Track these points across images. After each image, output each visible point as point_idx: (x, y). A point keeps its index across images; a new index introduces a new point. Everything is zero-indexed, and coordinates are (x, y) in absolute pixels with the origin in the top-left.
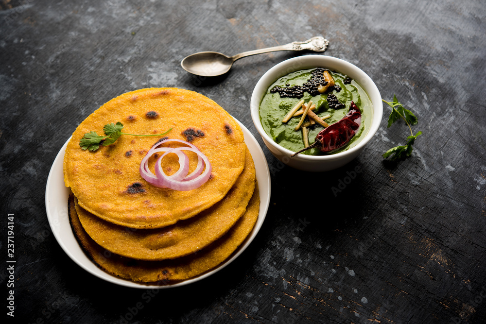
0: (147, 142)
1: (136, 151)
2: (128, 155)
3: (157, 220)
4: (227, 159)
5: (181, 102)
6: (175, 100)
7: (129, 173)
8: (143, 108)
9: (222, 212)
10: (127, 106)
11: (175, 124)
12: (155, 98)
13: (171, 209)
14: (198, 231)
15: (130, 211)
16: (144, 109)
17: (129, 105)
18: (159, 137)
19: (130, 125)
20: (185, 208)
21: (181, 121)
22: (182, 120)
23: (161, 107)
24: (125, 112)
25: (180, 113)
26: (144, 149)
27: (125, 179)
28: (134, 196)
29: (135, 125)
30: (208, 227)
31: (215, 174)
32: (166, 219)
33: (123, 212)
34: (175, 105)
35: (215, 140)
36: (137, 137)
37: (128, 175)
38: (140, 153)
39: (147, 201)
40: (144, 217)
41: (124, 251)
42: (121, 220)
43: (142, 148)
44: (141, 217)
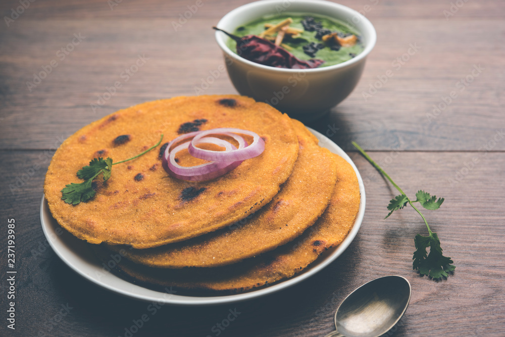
1: (145, 171)
2: (140, 177)
3: (256, 196)
7: (163, 189)
16: (106, 141)
20: (274, 171)
28: (199, 199)
29: (113, 156)
34: (139, 121)
35: (224, 117)
37: (164, 191)
38: (153, 169)
39: (221, 193)
40: (239, 203)
41: (251, 249)
42: (213, 222)
43: (147, 166)
44: (235, 205)
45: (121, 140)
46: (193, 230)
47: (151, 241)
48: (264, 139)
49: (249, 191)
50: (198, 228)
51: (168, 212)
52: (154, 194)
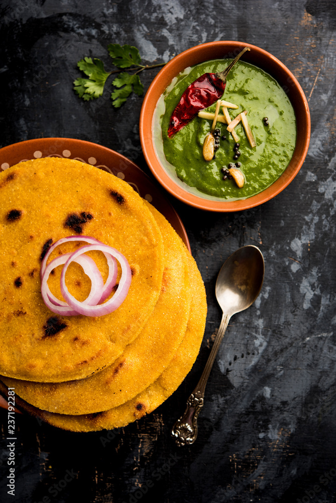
0: (30, 256)
1: (24, 275)
2: (18, 283)
5: (39, 180)
7: (34, 309)
11: (49, 217)
23: (19, 199)
25: (46, 197)
28: (58, 337)
31: (135, 266)
32: (112, 353)
37: (34, 312)
38: (31, 274)
39: (76, 339)
40: (86, 362)
41: (86, 409)
42: (61, 375)
43: (28, 268)
44: (82, 363)
46: (45, 376)
47: (12, 373)
48: (133, 272)
49: (98, 348)
50: (49, 377)
51: (31, 343)
52: (25, 313)
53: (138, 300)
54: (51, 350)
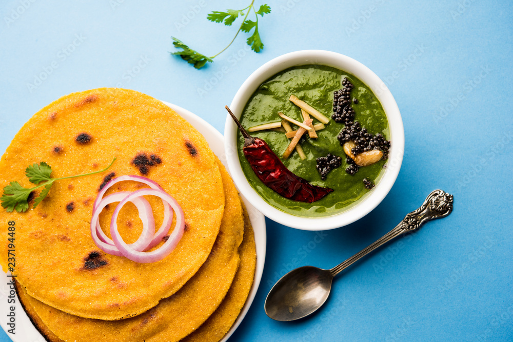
0: (88, 184)
1: (78, 201)
2: (70, 208)
3: (133, 304)
4: (200, 195)
5: (117, 109)
6: (108, 108)
7: (79, 237)
8: (69, 129)
9: (212, 272)
10: (47, 131)
11: (118, 149)
12: (80, 109)
13: (147, 285)
14: (189, 304)
15: (97, 297)
16: (70, 131)
17: (48, 129)
18: (102, 173)
19: (59, 160)
20: (165, 281)
21: (124, 142)
22: (125, 140)
23: (91, 123)
24: (47, 141)
25: (119, 129)
26: (88, 196)
27: (76, 247)
28: (95, 272)
29: (66, 159)
30: (199, 298)
31: (190, 222)
32: (145, 303)
33: (87, 300)
34: (110, 117)
35: (177, 167)
36: (73, 179)
38: (86, 203)
39: (113, 279)
40: (117, 305)
42: (89, 312)
43: (85, 196)
44: (113, 306)
45: (84, 140)
46: (72, 309)
47: (40, 295)
48: (186, 228)
49: (133, 294)
50: (76, 310)
52: (69, 240)
53: (185, 257)
54: (86, 283)
